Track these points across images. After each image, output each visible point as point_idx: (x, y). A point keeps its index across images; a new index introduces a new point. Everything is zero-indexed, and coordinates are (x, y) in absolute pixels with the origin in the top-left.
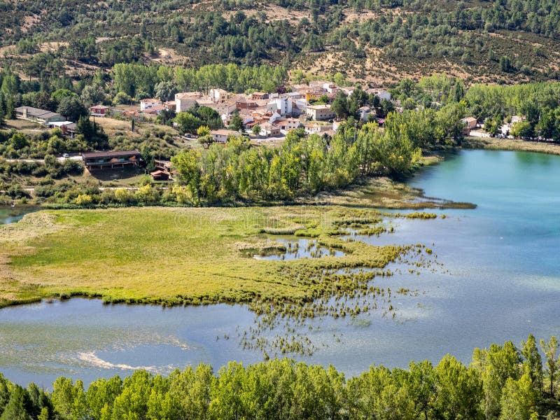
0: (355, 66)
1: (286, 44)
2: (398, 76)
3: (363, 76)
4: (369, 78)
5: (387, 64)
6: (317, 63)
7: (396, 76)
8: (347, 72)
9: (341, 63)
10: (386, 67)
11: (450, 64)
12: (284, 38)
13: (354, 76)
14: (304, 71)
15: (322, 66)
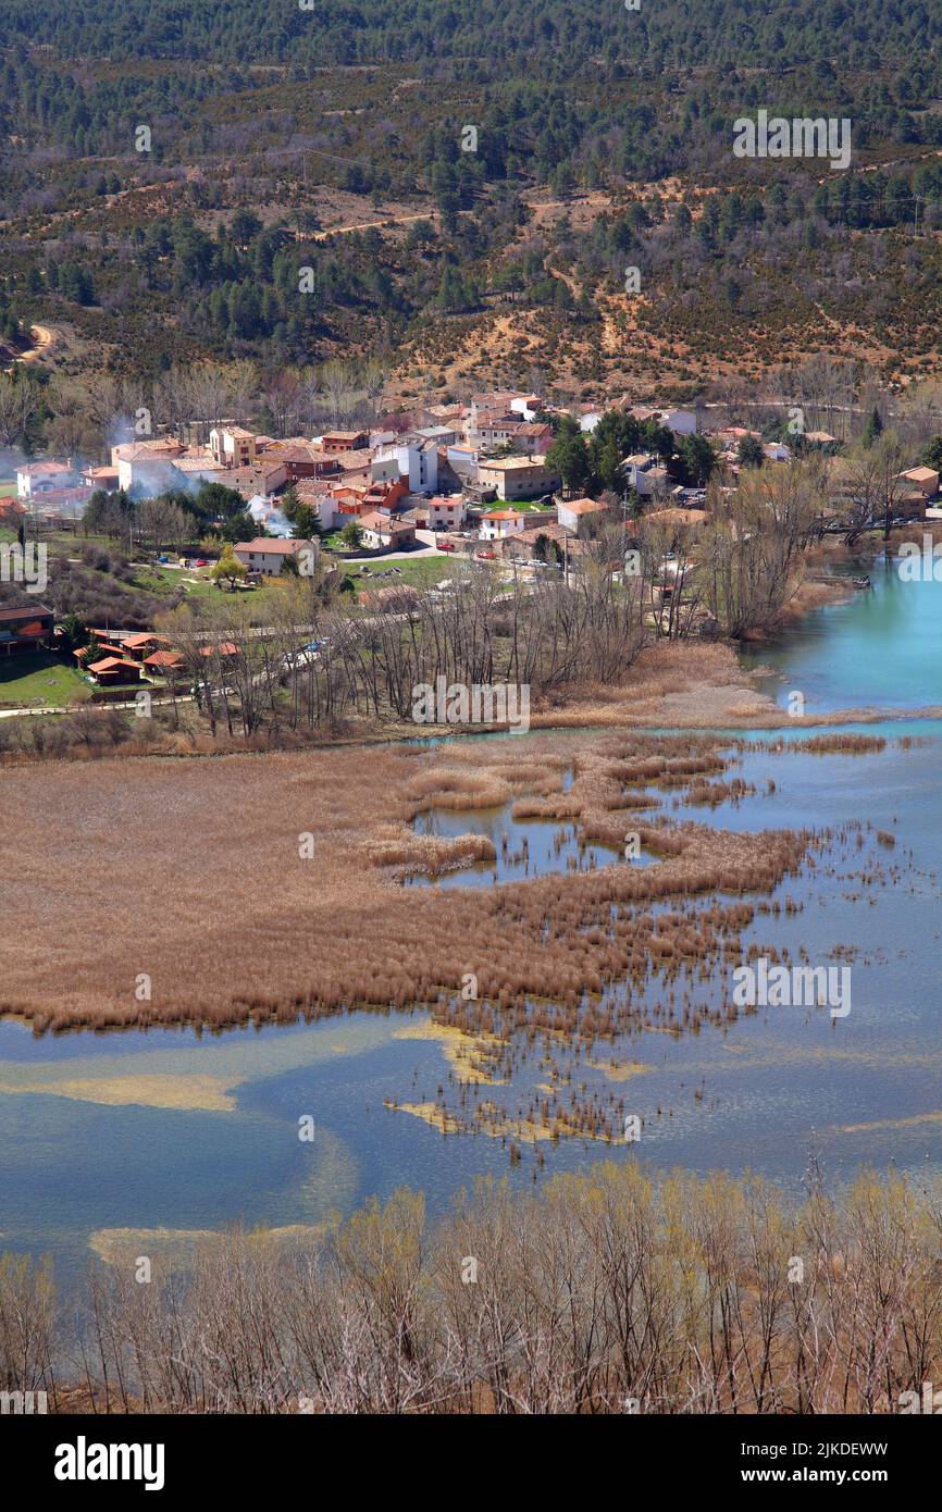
0: (575, 346)
1: (378, 298)
2: (694, 367)
3: (600, 373)
4: (616, 378)
5: (661, 336)
6: (469, 344)
7: (689, 368)
8: (555, 364)
9: (534, 341)
10: (657, 343)
11: (835, 324)
12: (370, 281)
13: (575, 373)
14: (436, 367)
15: (484, 353)
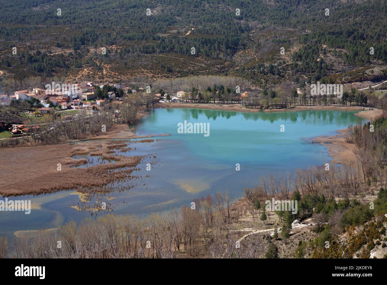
0: (98, 73)
1: (63, 65)
2: (119, 77)
3: (103, 78)
4: (106, 79)
5: (113, 72)
6: (80, 73)
7: (118, 77)
8: (95, 77)
9: (91, 73)
10: (113, 73)
11: (143, 70)
12: (62, 63)
13: (99, 78)
14: (74, 77)
15: (82, 75)
